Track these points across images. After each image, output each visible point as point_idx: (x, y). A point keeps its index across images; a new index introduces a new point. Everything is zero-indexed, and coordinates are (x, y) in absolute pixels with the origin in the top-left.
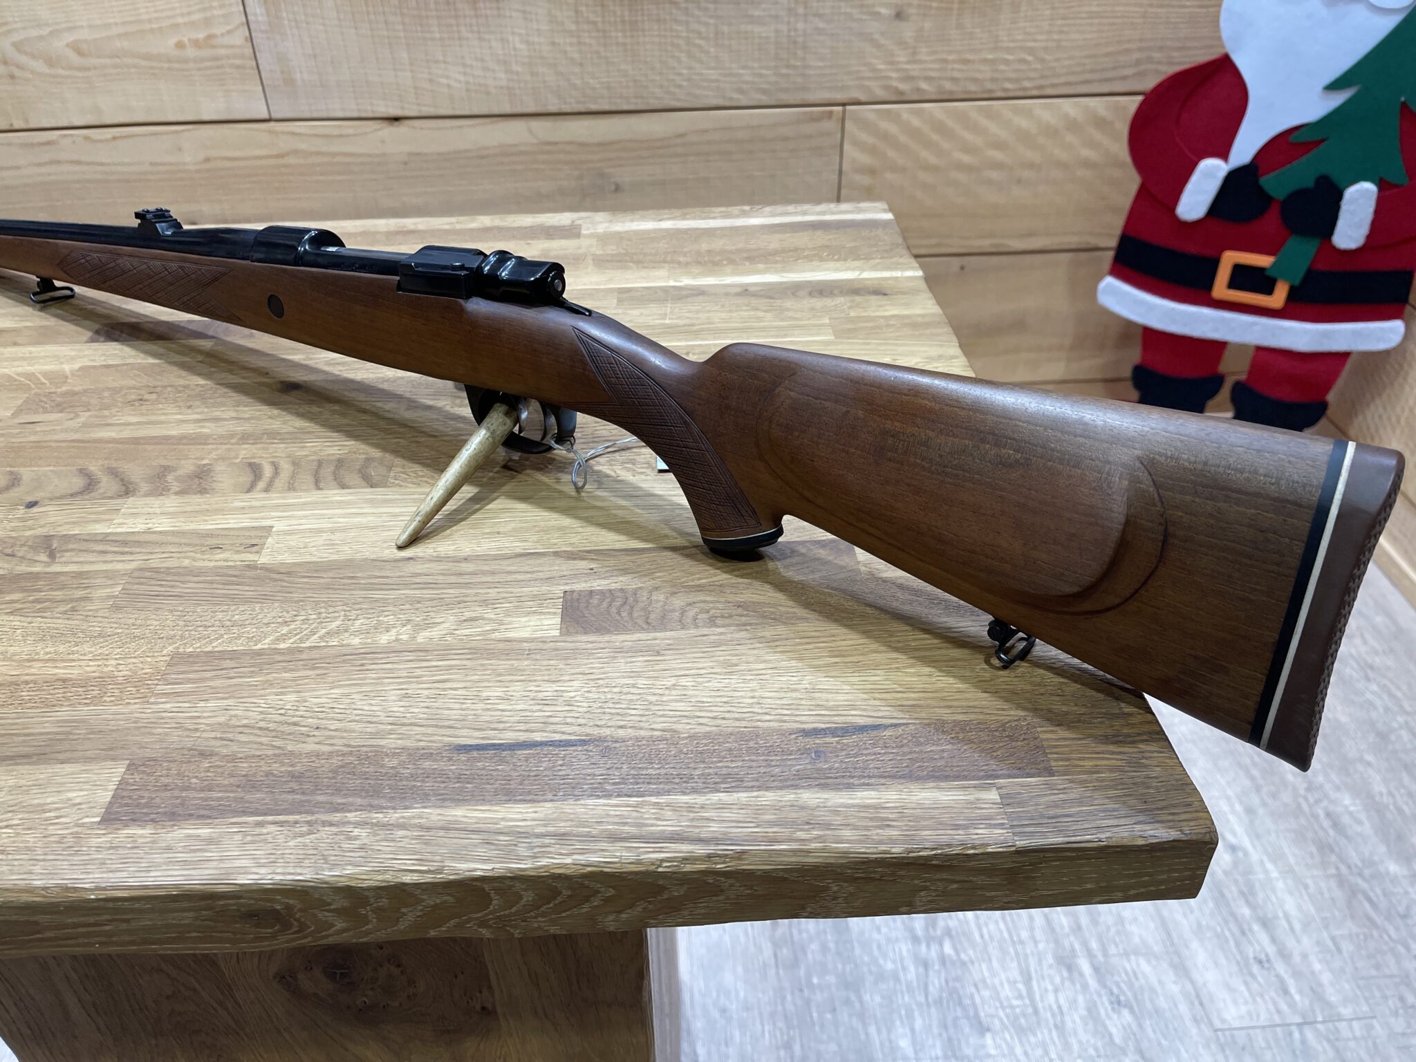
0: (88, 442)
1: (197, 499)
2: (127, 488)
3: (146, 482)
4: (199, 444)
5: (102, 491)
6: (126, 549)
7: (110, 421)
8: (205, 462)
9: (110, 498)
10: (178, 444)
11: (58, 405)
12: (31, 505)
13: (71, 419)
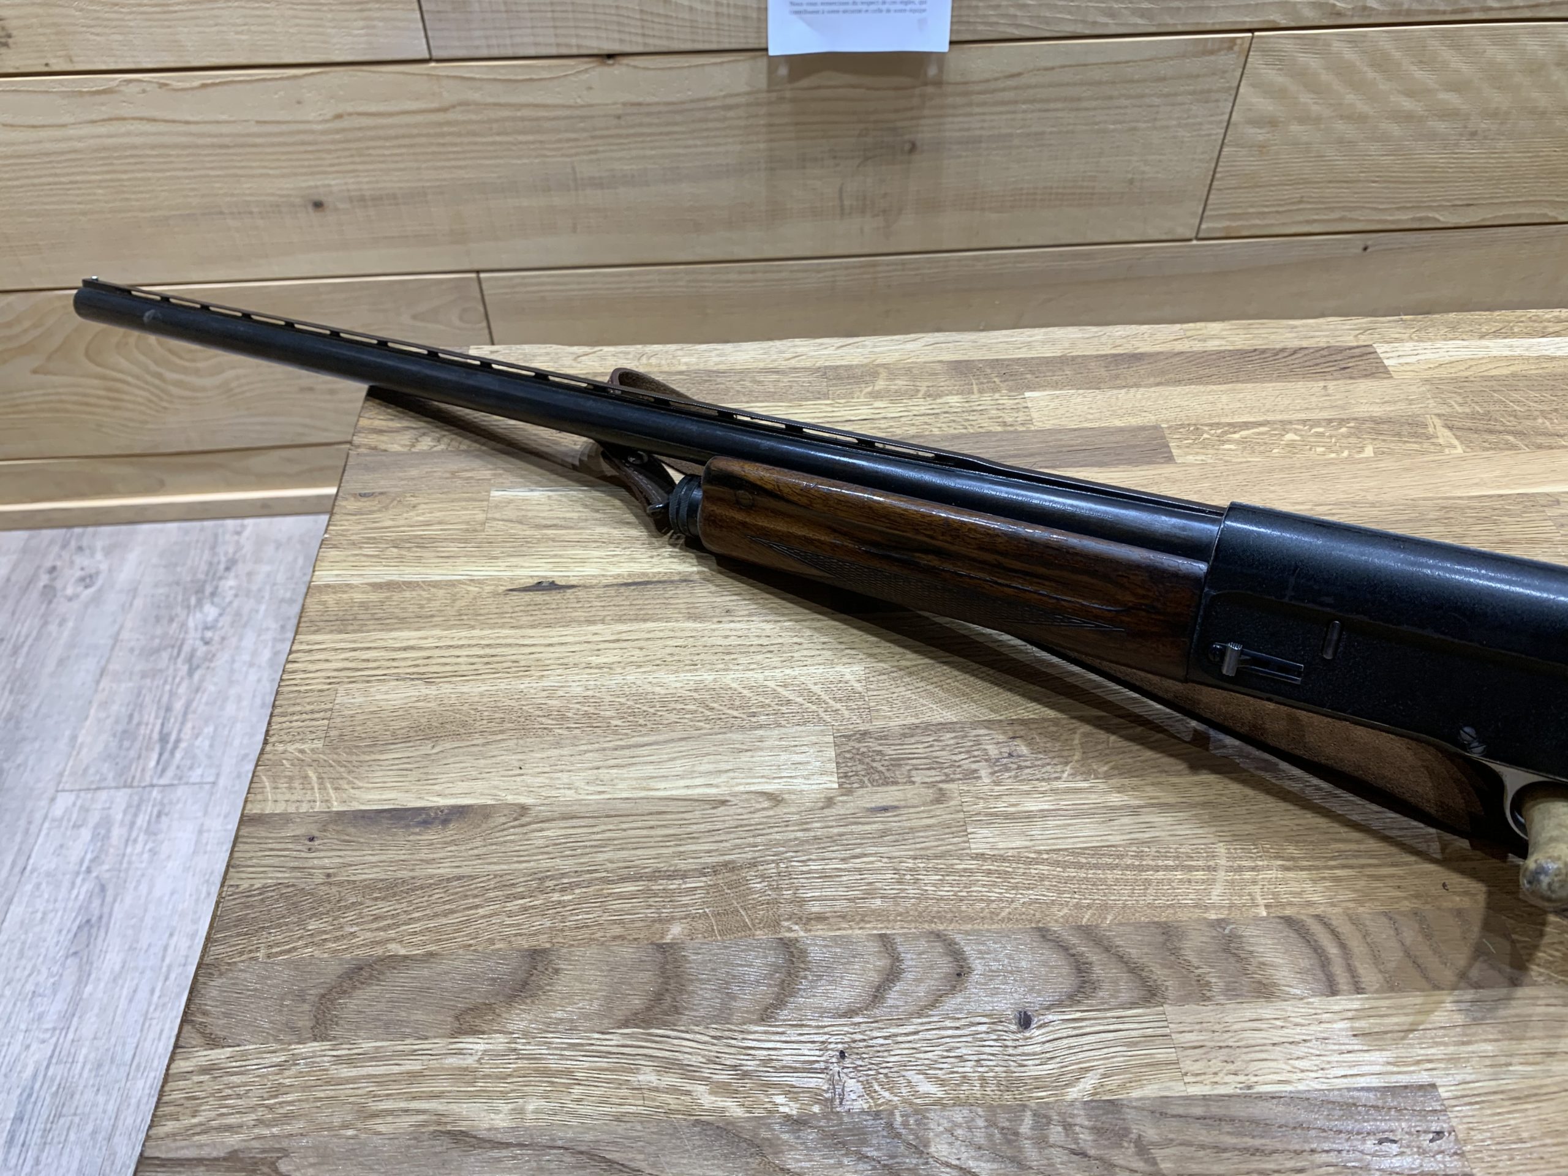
0: (1004, 859)
1: (1267, 1011)
2: (1144, 981)
3: (1163, 966)
4: (1175, 868)
5: (1106, 986)
6: (1249, 1142)
7: (1001, 806)
8: (1212, 916)
9: (1133, 1005)
10: (1141, 869)
11: (897, 763)
12: (1025, 1021)
13: (938, 801)
